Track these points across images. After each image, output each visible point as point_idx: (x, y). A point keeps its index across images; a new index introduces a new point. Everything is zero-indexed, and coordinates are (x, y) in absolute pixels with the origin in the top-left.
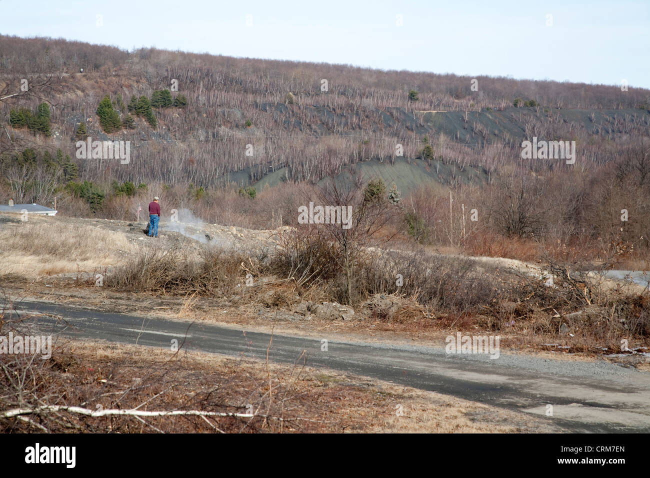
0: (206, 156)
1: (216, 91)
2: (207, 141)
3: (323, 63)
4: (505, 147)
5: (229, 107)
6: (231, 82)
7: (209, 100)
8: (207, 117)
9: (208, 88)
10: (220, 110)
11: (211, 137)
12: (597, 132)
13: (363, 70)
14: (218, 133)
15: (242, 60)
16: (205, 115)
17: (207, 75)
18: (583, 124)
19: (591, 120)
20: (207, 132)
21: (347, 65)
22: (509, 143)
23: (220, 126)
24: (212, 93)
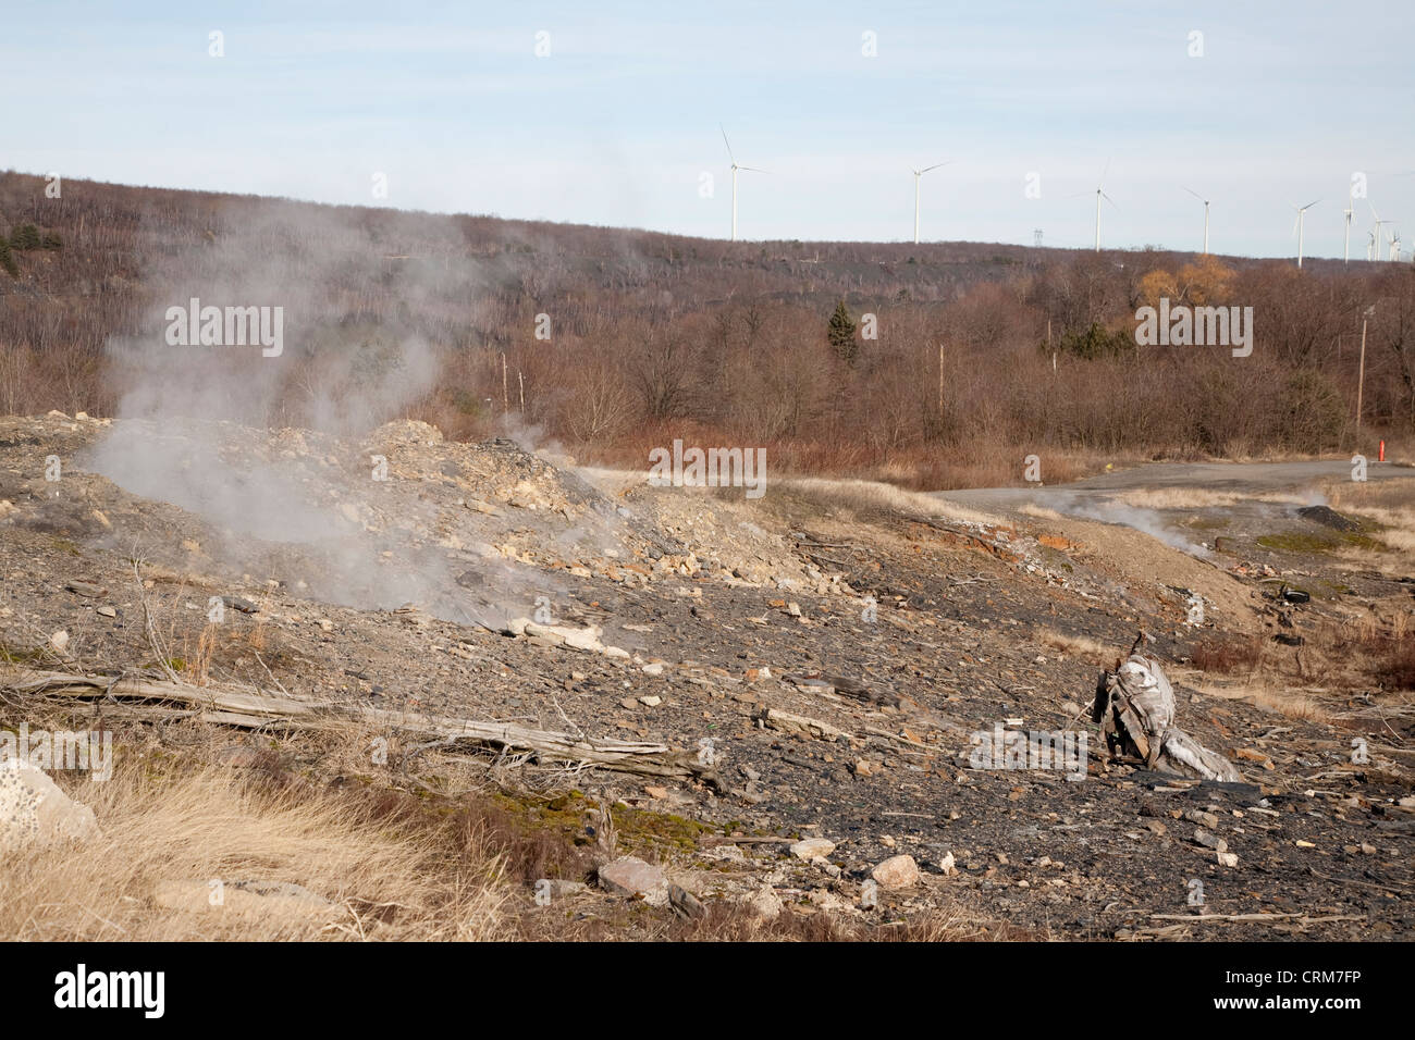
0: (92, 316)
1: (104, 229)
2: (93, 296)
3: (249, 195)
4: (498, 303)
5: (123, 250)
6: (125, 216)
7: (94, 240)
8: (92, 262)
9: (93, 224)
10: (110, 253)
11: (99, 291)
12: (609, 285)
13: (304, 204)
14: (108, 284)
15: (138, 189)
16: (89, 260)
17: (90, 207)
18: (591, 275)
19: (601, 271)
20: (93, 284)
21: (283, 198)
22: (503, 298)
23: (111, 275)
24: (98, 231)
